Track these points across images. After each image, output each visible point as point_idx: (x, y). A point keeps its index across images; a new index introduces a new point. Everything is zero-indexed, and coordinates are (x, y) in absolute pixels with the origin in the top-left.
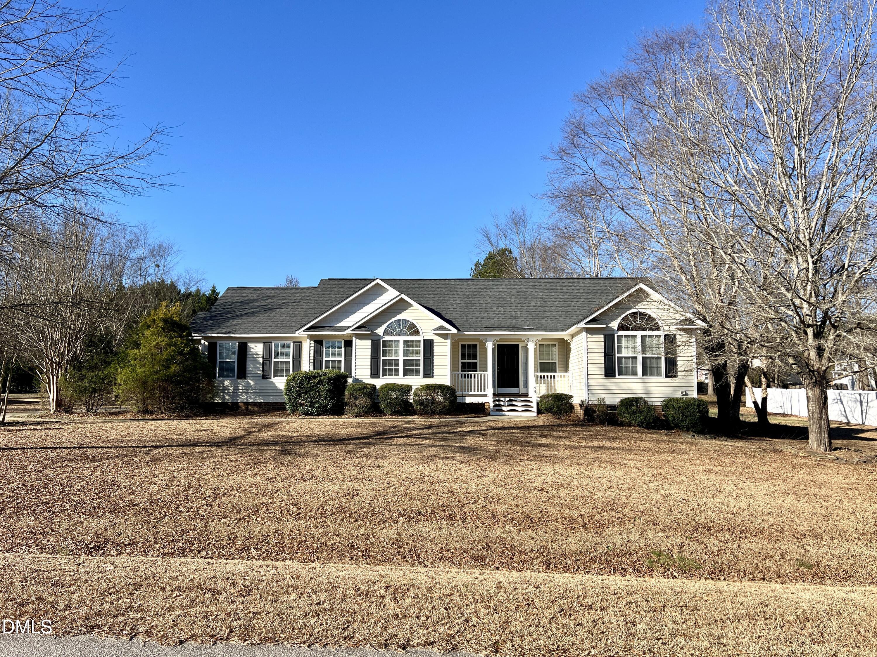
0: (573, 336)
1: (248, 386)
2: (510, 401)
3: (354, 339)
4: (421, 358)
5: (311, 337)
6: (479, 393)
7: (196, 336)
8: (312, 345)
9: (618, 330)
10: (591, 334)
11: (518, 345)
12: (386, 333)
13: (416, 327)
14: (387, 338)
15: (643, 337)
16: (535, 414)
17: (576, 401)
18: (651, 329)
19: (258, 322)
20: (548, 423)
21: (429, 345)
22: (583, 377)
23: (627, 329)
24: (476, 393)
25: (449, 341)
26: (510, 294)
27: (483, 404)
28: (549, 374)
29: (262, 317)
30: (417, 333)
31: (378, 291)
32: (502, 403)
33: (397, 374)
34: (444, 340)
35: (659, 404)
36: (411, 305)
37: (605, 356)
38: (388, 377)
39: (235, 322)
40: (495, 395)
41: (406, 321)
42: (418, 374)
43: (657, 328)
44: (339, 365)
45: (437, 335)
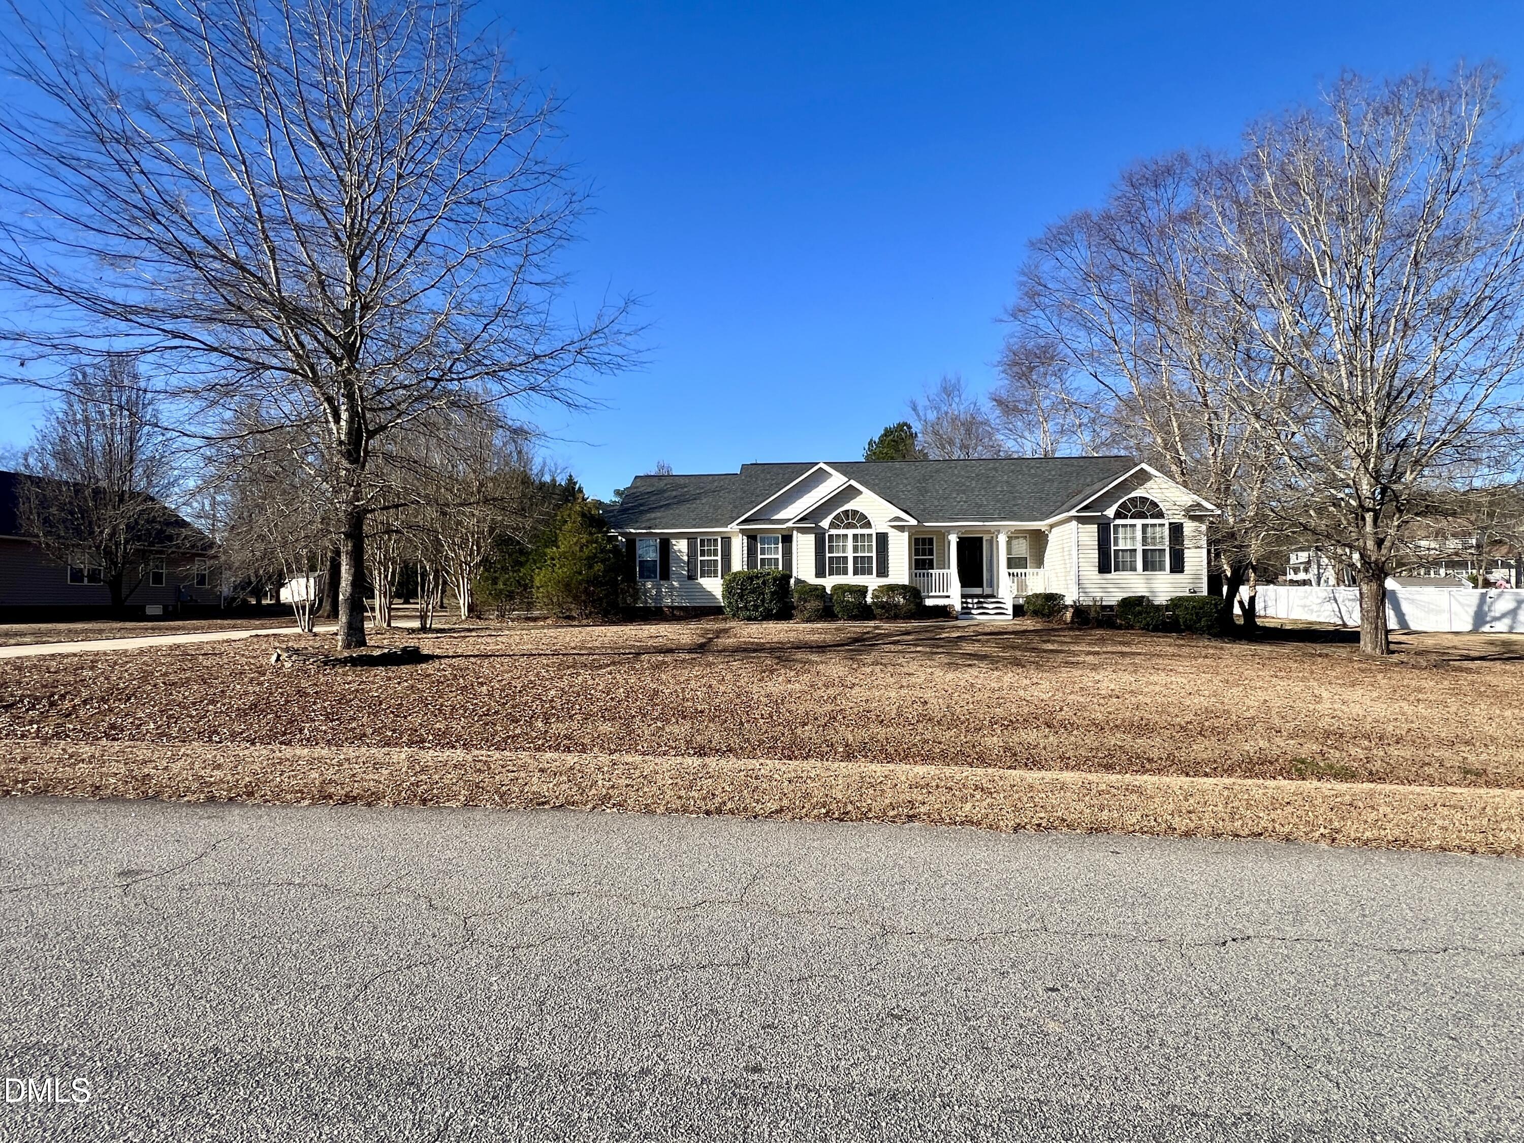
0: (1052, 526)
1: (672, 588)
2: (979, 602)
3: (795, 533)
4: (874, 555)
5: (743, 531)
6: (941, 594)
7: (613, 532)
8: (745, 541)
9: (1114, 518)
10: (1083, 524)
11: (982, 538)
12: (833, 525)
13: (867, 518)
14: (834, 532)
15: (1145, 527)
16: (1011, 617)
17: (1068, 601)
18: (1153, 516)
19: (679, 515)
20: (1039, 626)
21: (882, 539)
22: (1073, 573)
23: (1126, 517)
24: (937, 594)
25: (906, 534)
26: (968, 477)
27: (945, 607)
28: (1019, 571)
29: (683, 509)
30: (868, 525)
31: (821, 476)
32: (970, 606)
33: (845, 572)
34: (900, 533)
35: (1164, 603)
36: (860, 493)
37: (1099, 549)
38: (835, 576)
39: (653, 515)
40: (963, 596)
41: (855, 512)
42: (870, 573)
43: (1160, 515)
44: (777, 564)
45: (893, 527)
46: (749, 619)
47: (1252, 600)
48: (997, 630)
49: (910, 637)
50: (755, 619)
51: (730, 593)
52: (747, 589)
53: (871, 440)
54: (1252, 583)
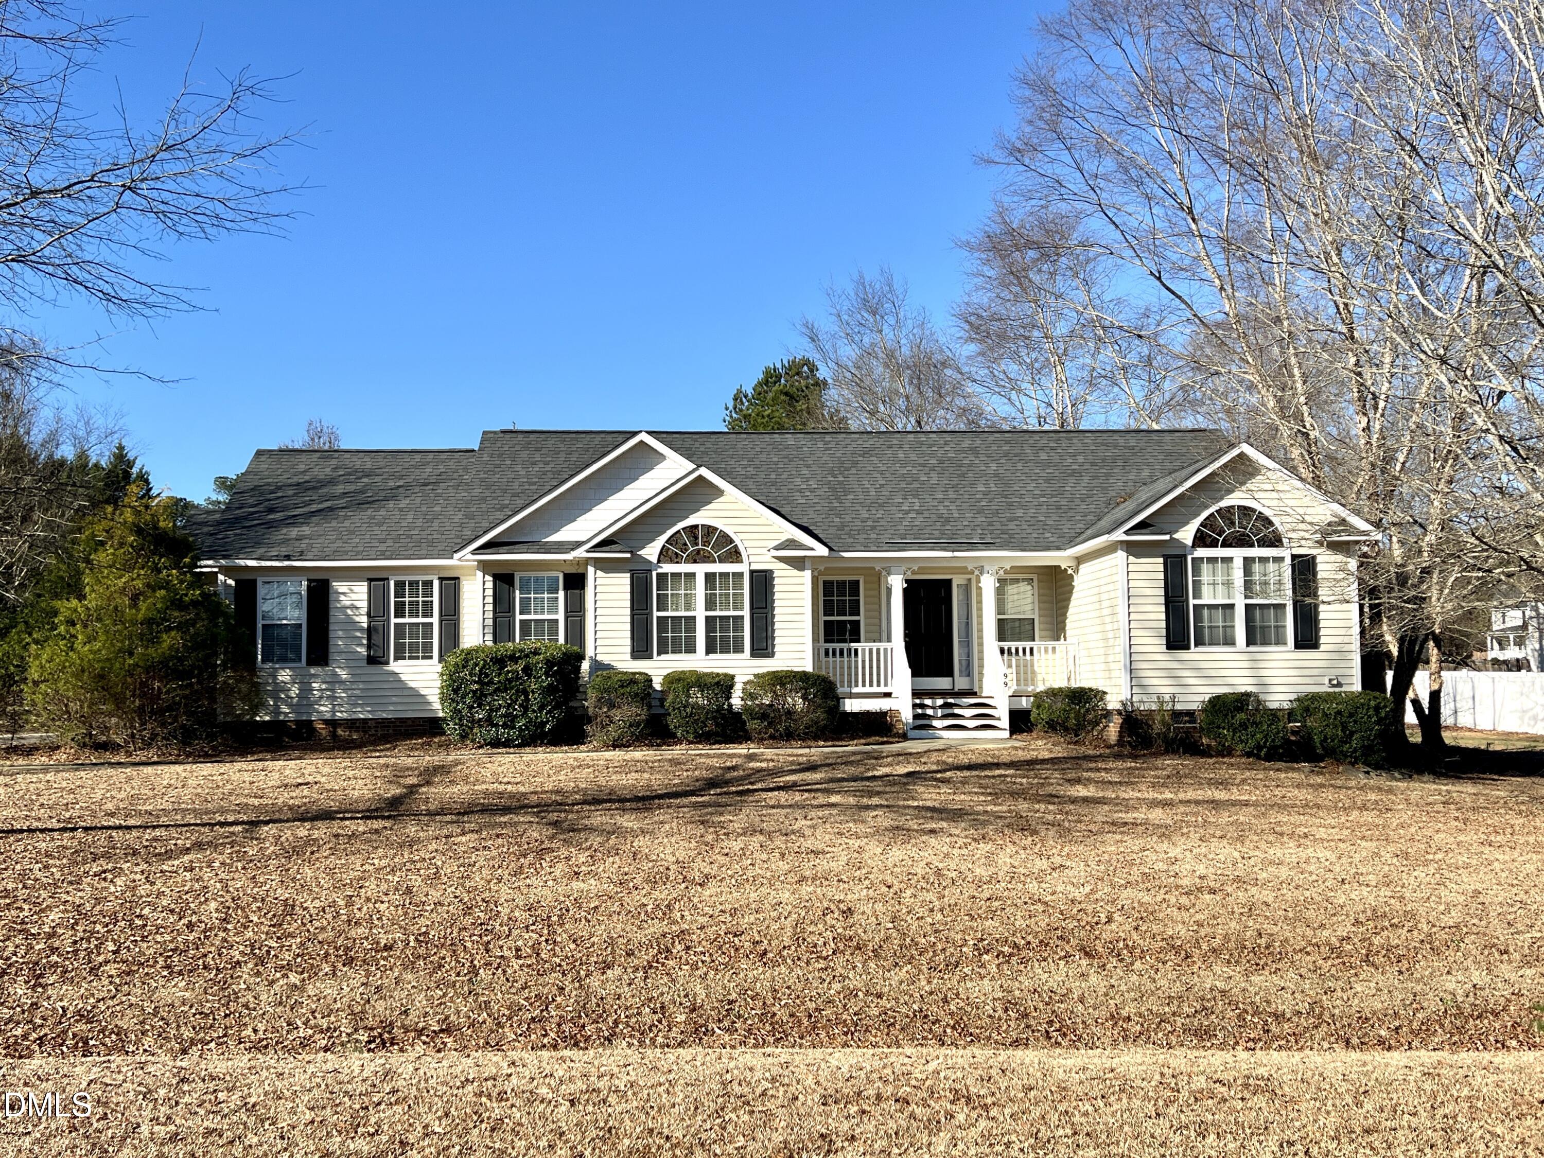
0: (1080, 560)
1: (334, 681)
2: (946, 705)
3: (591, 570)
4: (746, 613)
5: (485, 567)
6: (875, 689)
7: (207, 565)
8: (490, 585)
9: (1195, 545)
10: (1137, 556)
11: (949, 582)
12: (663, 554)
13: (732, 541)
14: (668, 568)
15: (1248, 561)
16: (1007, 734)
17: (1113, 703)
18: (1263, 543)
19: (352, 532)
20: (1059, 751)
21: (762, 583)
22: (1119, 649)
23: (1214, 544)
24: (867, 689)
25: (807, 574)
26: (924, 465)
27: (882, 715)
28: (1021, 645)
29: (358, 519)
30: (735, 555)
31: (642, 458)
32: (930, 712)
33: (691, 649)
34: (795, 572)
35: (1286, 706)
36: (720, 493)
37: (1167, 604)
38: (670, 656)
39: (294, 532)
40: (916, 694)
41: (710, 530)
42: (739, 649)
43: (1275, 541)
44: (553, 630)
45: (781, 559)
46: (496, 743)
47: (1435, 696)
48: (981, 760)
49: (818, 776)
50: (507, 744)
51: (456, 691)
52: (491, 682)
53: (739, 391)
54: (1434, 665)
